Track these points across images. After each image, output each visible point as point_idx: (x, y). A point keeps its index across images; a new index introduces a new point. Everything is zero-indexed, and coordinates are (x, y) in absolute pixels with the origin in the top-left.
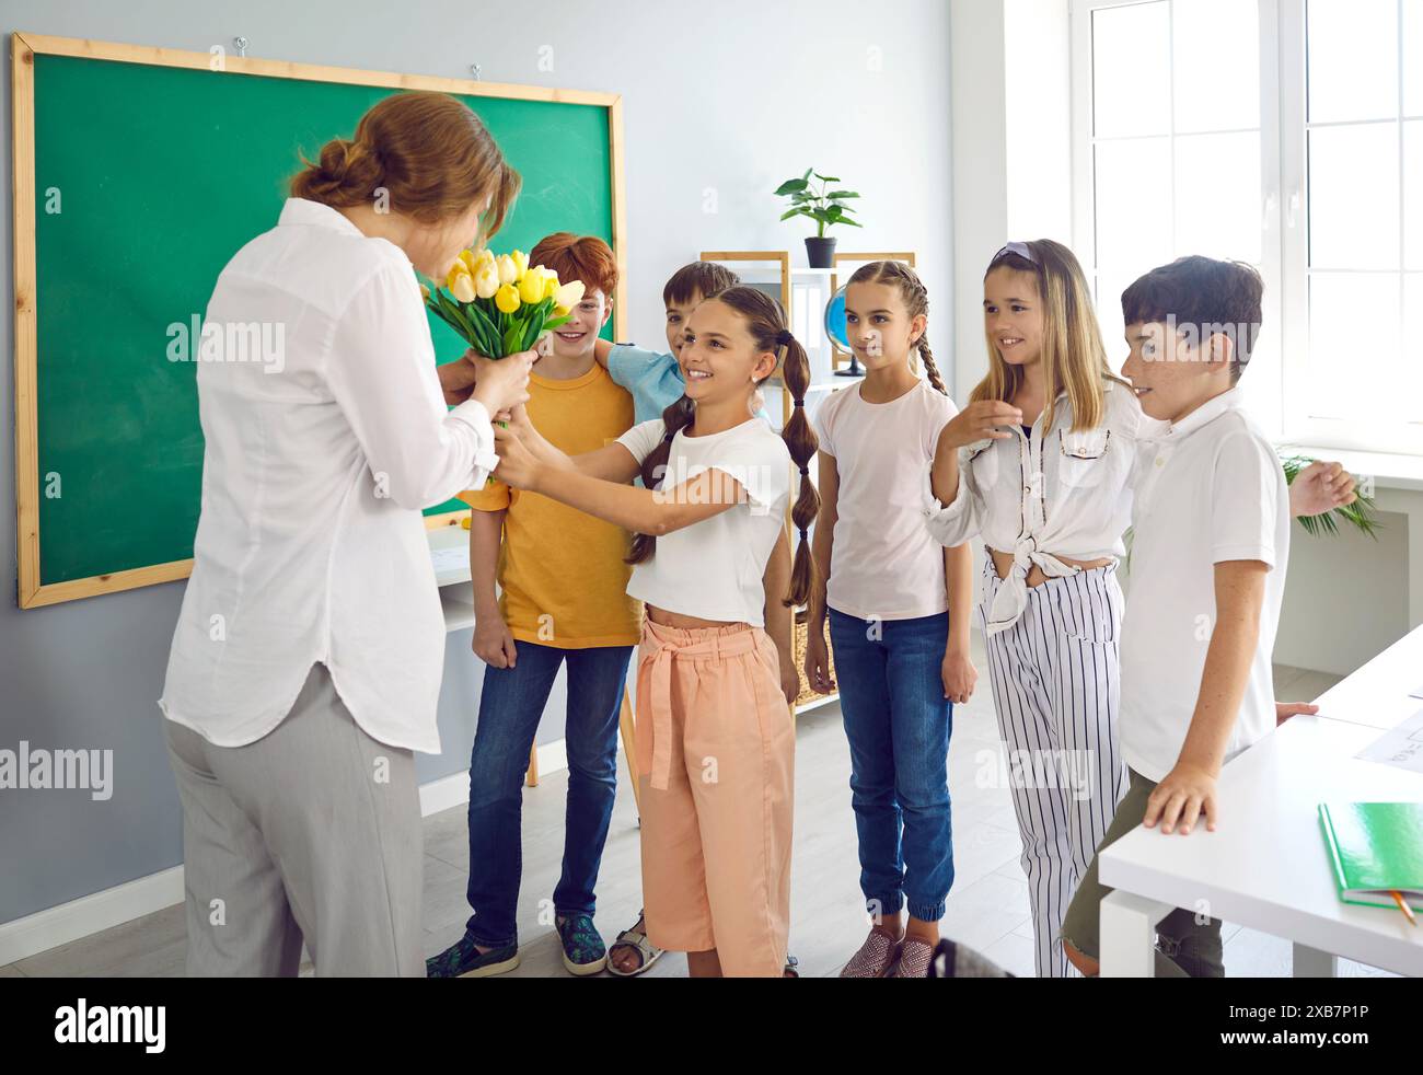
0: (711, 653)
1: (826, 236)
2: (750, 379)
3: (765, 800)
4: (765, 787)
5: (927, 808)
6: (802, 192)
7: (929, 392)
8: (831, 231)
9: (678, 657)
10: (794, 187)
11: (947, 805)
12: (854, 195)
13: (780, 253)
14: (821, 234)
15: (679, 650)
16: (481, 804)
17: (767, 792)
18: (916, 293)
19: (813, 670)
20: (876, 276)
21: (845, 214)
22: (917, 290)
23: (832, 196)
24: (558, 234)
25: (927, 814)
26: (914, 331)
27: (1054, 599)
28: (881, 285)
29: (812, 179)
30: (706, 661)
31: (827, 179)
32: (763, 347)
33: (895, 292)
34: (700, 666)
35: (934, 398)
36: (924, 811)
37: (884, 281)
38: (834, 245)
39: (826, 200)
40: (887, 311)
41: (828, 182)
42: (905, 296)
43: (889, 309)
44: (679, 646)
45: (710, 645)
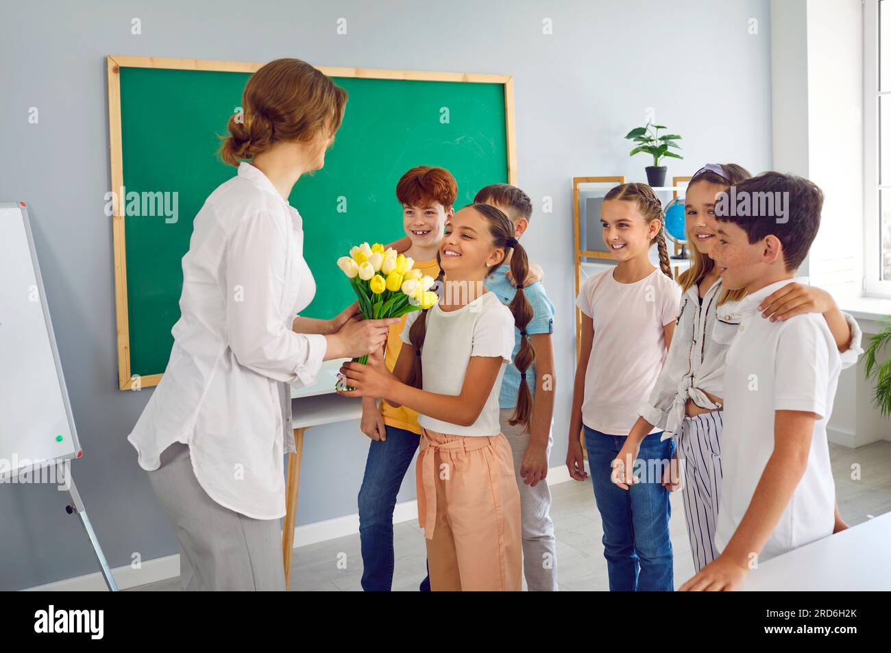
0: (459, 448)
1: (660, 164)
2: (486, 265)
3: (499, 545)
4: (499, 536)
5: (654, 558)
6: (642, 136)
7: (661, 277)
8: (663, 161)
9: (440, 450)
10: (637, 133)
11: (670, 557)
12: (678, 137)
13: (619, 177)
14: (656, 163)
15: (440, 446)
16: (365, 526)
17: (502, 540)
18: (650, 205)
19: (572, 464)
20: (620, 195)
21: (670, 149)
22: (651, 203)
23: (663, 138)
24: (421, 167)
25: (655, 562)
26: (651, 230)
27: (706, 428)
28: (623, 202)
29: (649, 127)
30: (457, 453)
31: (658, 127)
32: (497, 244)
33: (634, 206)
34: (454, 456)
35: (666, 282)
36: (652, 560)
37: (626, 198)
38: (665, 172)
39: (659, 141)
40: (627, 220)
41: (659, 129)
42: (642, 208)
43: (629, 218)
44: (441, 444)
45: (459, 443)
